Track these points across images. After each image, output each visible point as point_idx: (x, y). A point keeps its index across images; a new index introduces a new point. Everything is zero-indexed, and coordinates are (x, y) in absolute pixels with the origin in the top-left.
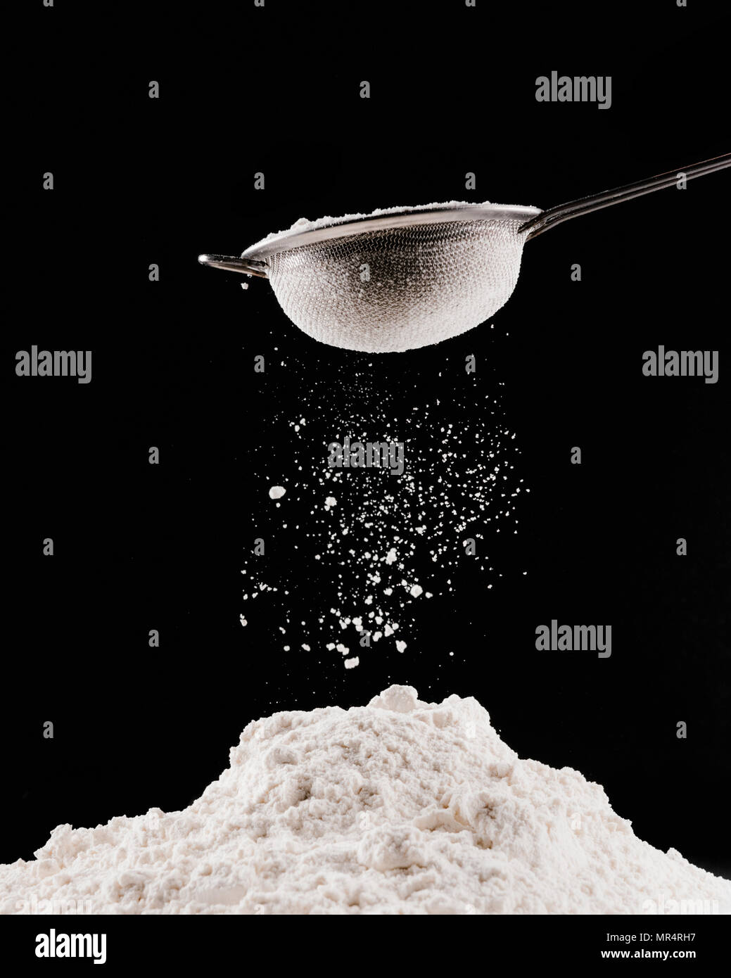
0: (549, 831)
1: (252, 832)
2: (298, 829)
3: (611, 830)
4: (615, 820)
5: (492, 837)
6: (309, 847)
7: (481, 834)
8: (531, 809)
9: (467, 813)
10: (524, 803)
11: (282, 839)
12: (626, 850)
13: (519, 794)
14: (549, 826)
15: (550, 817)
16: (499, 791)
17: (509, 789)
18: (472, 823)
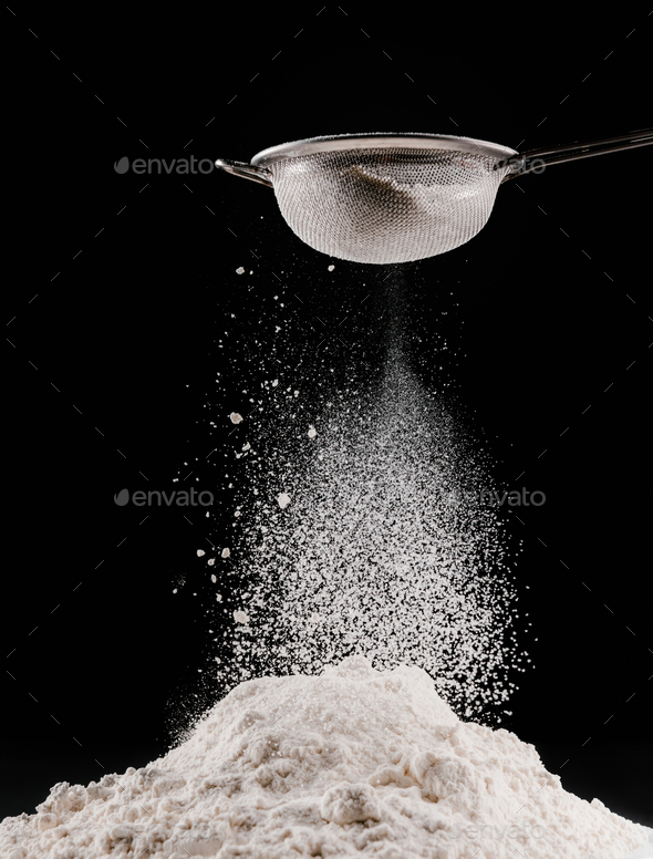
0: (487, 787)
1: (228, 790)
2: (267, 784)
3: (542, 784)
4: (546, 776)
5: (438, 793)
6: (278, 802)
7: (427, 790)
8: (472, 768)
9: (416, 771)
10: (465, 762)
11: (253, 796)
12: (555, 803)
13: (460, 753)
14: (488, 781)
15: (488, 773)
16: (444, 751)
17: (452, 749)
18: (420, 781)
